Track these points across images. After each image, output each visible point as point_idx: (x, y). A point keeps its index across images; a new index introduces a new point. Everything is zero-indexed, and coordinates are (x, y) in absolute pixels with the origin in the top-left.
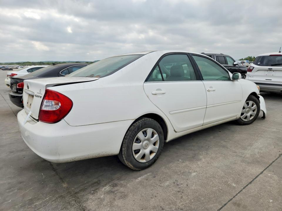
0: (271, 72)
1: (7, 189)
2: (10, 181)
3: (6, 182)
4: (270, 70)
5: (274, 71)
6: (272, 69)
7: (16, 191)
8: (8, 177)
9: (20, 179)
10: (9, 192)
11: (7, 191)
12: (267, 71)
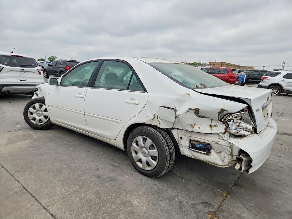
0: (22, 72)
1: (288, 186)
2: (284, 191)
3: (288, 193)
4: (22, 71)
5: (25, 72)
6: (24, 70)
7: (282, 181)
8: (283, 196)
9: (273, 186)
10: (288, 184)
11: (289, 185)
12: (19, 71)
